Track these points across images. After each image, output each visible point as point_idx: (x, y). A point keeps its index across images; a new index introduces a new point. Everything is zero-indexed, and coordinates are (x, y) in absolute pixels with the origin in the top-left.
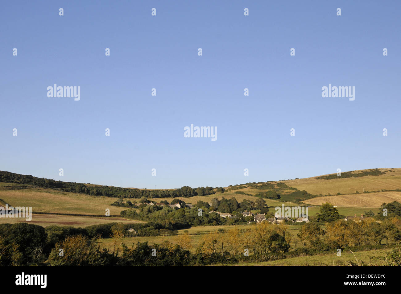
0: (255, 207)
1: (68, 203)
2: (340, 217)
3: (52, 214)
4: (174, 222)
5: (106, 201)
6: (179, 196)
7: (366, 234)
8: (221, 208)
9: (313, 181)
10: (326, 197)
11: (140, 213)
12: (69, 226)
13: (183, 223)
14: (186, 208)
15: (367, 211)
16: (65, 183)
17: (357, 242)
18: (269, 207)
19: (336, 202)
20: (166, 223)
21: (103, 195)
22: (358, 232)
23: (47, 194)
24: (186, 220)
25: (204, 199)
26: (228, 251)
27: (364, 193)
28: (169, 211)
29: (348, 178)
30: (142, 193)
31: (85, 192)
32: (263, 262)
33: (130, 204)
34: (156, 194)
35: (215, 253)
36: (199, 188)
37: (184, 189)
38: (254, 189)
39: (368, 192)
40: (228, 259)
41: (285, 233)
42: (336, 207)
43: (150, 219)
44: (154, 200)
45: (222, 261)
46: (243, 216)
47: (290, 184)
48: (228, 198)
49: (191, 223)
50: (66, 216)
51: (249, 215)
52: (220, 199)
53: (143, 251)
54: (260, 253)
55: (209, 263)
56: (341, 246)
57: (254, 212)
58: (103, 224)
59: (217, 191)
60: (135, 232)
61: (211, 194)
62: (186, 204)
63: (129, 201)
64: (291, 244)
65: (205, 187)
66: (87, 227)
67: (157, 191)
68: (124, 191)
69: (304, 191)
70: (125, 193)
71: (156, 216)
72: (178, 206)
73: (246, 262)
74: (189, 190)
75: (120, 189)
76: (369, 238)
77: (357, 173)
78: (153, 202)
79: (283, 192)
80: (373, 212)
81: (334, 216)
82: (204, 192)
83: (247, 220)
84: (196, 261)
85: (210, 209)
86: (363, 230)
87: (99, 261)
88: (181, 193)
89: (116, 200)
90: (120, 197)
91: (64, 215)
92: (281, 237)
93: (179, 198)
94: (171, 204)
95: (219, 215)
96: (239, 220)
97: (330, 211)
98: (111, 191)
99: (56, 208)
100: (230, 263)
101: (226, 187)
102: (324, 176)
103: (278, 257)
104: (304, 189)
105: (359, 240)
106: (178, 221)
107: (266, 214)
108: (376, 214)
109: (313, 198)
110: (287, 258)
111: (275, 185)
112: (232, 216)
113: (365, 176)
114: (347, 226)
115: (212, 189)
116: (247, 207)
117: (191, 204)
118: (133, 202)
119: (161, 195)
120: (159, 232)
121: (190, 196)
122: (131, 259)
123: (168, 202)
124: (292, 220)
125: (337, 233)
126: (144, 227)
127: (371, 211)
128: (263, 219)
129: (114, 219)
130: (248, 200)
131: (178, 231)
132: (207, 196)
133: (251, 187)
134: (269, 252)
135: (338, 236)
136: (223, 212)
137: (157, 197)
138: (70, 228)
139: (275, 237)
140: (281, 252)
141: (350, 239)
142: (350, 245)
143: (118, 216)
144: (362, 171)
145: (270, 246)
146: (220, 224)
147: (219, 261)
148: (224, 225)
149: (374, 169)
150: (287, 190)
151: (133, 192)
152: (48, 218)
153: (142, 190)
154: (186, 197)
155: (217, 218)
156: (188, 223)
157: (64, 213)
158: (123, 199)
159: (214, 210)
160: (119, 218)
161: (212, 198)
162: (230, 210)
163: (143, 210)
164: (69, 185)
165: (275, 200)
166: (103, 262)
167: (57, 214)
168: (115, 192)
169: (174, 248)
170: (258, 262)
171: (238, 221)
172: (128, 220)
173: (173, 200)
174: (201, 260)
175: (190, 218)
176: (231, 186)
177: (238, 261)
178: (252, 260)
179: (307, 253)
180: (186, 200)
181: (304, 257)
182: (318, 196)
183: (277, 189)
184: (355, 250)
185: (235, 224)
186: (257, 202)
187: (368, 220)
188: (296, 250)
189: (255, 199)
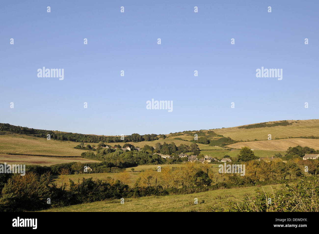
0: (190, 150)
1: (38, 147)
2: (255, 158)
3: (25, 155)
4: (124, 162)
5: (70, 144)
6: (129, 142)
7: (273, 171)
8: (162, 151)
9: (236, 130)
10: (245, 142)
11: (97, 154)
12: (36, 164)
13: (131, 162)
14: (135, 151)
15: (276, 153)
16: (36, 130)
17: (266, 177)
18: (201, 150)
19: (253, 147)
20: (117, 163)
21: (68, 140)
22: (267, 170)
23: (22, 139)
24: (133, 160)
25: (150, 144)
26: (161, 185)
27: (275, 139)
28: (120, 153)
29: (263, 128)
30: (100, 138)
31: (53, 138)
32: (189, 194)
33: (90, 147)
34: (111, 140)
35: (150, 186)
36: (146, 135)
37: (134, 136)
38: (189, 136)
39: (278, 139)
40: (160, 192)
41: (209, 171)
42: (253, 150)
43: (105, 159)
44: (109, 144)
45: (156, 193)
46: (180, 157)
47: (218, 132)
48: (168, 143)
49: (138, 163)
50: (37, 157)
51: (184, 156)
52: (162, 144)
53: (87, 185)
54: (188, 187)
55: (144, 195)
56: (254, 181)
57: (188, 154)
58: (65, 164)
59: (160, 137)
60: (91, 170)
61: (155, 140)
62: (135, 148)
63: (89, 145)
64: (213, 179)
65: (151, 134)
66: (52, 166)
67: (112, 137)
68: (85, 137)
69: (229, 137)
70: (86, 139)
71: (110, 157)
72: (129, 149)
73: (175, 194)
74: (137, 137)
75: (82, 135)
76: (276, 174)
77: (270, 124)
78: (108, 146)
79: (212, 138)
80: (282, 154)
81: (250, 157)
82: (149, 138)
83: (182, 160)
84: (133, 193)
85: (154, 152)
86: (272, 168)
87: (47, 194)
88: (132, 139)
89: (78, 144)
90: (82, 141)
91: (35, 155)
92: (205, 173)
93: (130, 143)
94: (123, 148)
95: (161, 156)
96: (177, 160)
97: (248, 153)
98: (74, 137)
99: (28, 150)
100: (162, 195)
101: (167, 134)
102: (244, 126)
103: (202, 190)
104: (229, 136)
105: (268, 176)
106: (127, 161)
107: (198, 155)
108: (284, 156)
109: (235, 143)
110: (209, 191)
111: (206, 132)
112: (171, 157)
113: (276, 126)
114: (258, 165)
115: (156, 135)
116: (183, 150)
117: (139, 147)
118: (93, 146)
119: (115, 140)
120: (110, 169)
121: (138, 142)
122: (77, 192)
123: (121, 146)
124: (218, 160)
125: (250, 171)
126: (99, 166)
127: (279, 153)
128: (195, 159)
129: (75, 159)
130: (185, 145)
131: (126, 169)
132: (152, 141)
133: (187, 134)
134: (195, 186)
135: (251, 173)
136: (164, 154)
137: (112, 142)
138: (37, 166)
139: (200, 173)
140: (204, 185)
141: (261, 176)
142: (260, 180)
143: (79, 157)
144: (274, 122)
145: (195, 181)
146: (161, 163)
147: (153, 193)
148: (164, 164)
149: (283, 121)
150: (215, 137)
151: (93, 138)
152: (21, 158)
153: (100, 137)
154: (135, 142)
155: (159, 159)
156: (135, 163)
157: (35, 154)
158: (84, 144)
159: (157, 152)
160: (80, 158)
161: (156, 143)
162: (170, 153)
163: (99, 152)
164: (40, 132)
165: (206, 144)
166: (50, 195)
167: (29, 155)
168: (78, 137)
169: (115, 182)
170: (185, 194)
171: (175, 161)
172: (87, 160)
173: (125, 145)
174: (137, 192)
175: (137, 158)
176: (171, 133)
177: (169, 194)
178: (180, 192)
179: (225, 187)
180: (135, 144)
181: (222, 190)
182: (240, 142)
183: (207, 136)
184: (265, 184)
185: (173, 164)
186: (191, 146)
187: (276, 160)
188: (217, 184)
189: (190, 144)
